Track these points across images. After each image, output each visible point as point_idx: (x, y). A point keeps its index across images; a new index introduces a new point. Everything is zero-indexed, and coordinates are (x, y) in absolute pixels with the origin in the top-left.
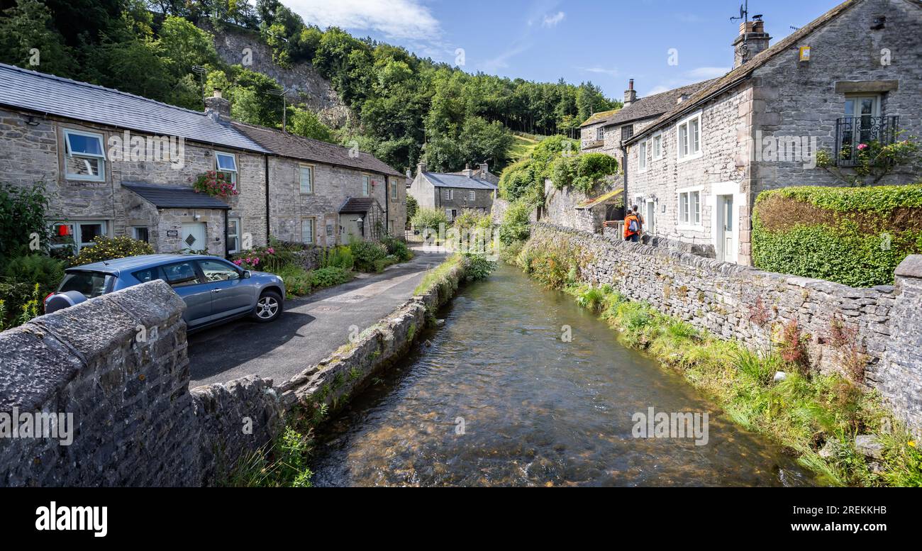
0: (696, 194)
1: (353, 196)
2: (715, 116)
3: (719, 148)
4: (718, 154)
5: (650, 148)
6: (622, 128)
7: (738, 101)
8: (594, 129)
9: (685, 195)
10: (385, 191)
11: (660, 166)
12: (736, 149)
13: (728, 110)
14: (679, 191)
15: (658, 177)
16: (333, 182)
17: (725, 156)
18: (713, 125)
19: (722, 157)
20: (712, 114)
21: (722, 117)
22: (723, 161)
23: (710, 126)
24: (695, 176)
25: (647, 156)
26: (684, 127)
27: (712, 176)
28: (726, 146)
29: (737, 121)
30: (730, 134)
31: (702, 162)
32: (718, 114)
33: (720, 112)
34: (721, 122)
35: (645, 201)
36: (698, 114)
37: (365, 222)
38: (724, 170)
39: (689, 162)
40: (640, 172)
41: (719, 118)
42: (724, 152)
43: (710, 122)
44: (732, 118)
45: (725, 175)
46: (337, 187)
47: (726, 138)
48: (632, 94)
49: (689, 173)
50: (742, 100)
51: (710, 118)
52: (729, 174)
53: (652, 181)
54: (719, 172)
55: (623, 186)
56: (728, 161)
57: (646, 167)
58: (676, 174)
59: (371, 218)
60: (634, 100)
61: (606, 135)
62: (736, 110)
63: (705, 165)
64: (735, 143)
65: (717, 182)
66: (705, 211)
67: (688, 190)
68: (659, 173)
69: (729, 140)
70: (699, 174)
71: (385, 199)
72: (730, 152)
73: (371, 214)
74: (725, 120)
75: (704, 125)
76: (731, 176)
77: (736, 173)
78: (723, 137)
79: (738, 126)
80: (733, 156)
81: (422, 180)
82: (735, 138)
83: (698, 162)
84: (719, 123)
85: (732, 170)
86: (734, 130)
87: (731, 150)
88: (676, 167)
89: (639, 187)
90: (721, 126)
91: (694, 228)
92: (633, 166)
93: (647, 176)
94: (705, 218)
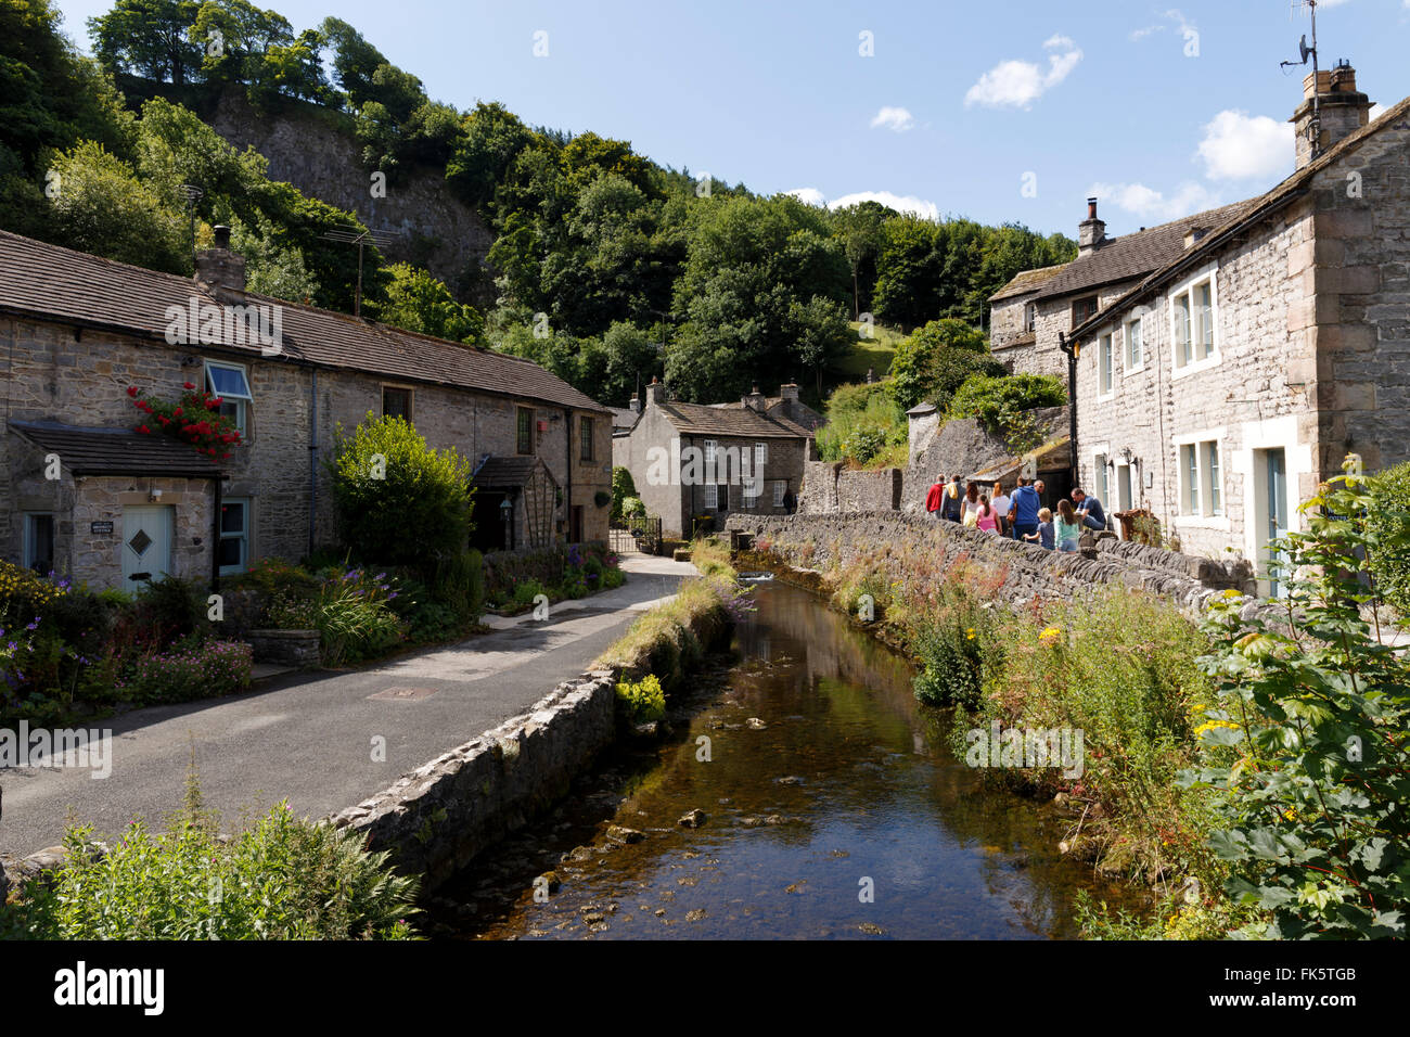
0: (1213, 444)
1: (494, 454)
2: (1242, 273)
3: (1254, 344)
4: (1251, 358)
5: (1119, 347)
6: (1075, 303)
7: (1286, 243)
8: (1018, 307)
9: (1191, 447)
10: (565, 443)
11: (1139, 385)
12: (1286, 347)
13: (1267, 262)
14: (1180, 440)
15: (1136, 409)
16: (454, 423)
17: (1267, 363)
18: (1240, 293)
19: (1260, 364)
20: (1236, 271)
21: (1257, 276)
22: (1261, 372)
23: (1233, 297)
24: (1208, 408)
25: (1114, 365)
26: (1184, 299)
27: (1242, 407)
28: (1266, 340)
29: (1287, 284)
30: (1274, 314)
31: (1220, 375)
32: (1249, 269)
33: (1251, 265)
34: (1255, 287)
35: (1112, 464)
36: (1209, 274)
37: (517, 509)
38: (1265, 394)
39: (1196, 376)
40: (1101, 399)
41: (1251, 278)
42: (1264, 353)
43: (1234, 287)
44: (1277, 278)
45: (1268, 403)
46: (460, 434)
47: (1267, 323)
48: (1095, 229)
49: (1198, 399)
50: (1294, 239)
51: (1233, 281)
52: (1274, 402)
53: (1126, 419)
54: (1255, 396)
55: (1068, 431)
56: (1272, 373)
57: (1112, 390)
58: (1171, 403)
59: (532, 499)
60: (1100, 243)
61: (1038, 319)
62: (1284, 262)
63: (1227, 383)
64: (1284, 334)
65: (1251, 420)
66: (1230, 485)
67: (1197, 438)
68: (1138, 400)
69: (1271, 327)
70: (1216, 405)
71: (565, 460)
72: (1274, 353)
73: (530, 492)
74: (1263, 283)
75: (1222, 294)
76: (1278, 405)
77: (1289, 399)
78: (1261, 321)
79: (1289, 297)
80: (1281, 361)
81: (655, 420)
82: (1284, 322)
83: (1212, 377)
84: (1251, 290)
85: (1280, 393)
86: (1281, 305)
87: (1277, 350)
88: (1171, 387)
89: (1100, 432)
90: (1256, 297)
91: (1211, 522)
92: (1088, 387)
93: (1116, 407)
94: (1231, 499)
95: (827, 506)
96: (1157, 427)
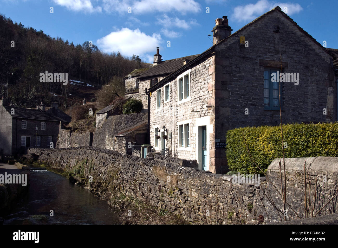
0: (187, 125)
2: (197, 73)
3: (199, 94)
4: (199, 99)
5: (163, 93)
6: (151, 80)
7: (208, 65)
8: (134, 80)
9: (182, 126)
11: (168, 106)
12: (208, 96)
13: (203, 70)
14: (179, 124)
15: (167, 114)
17: (202, 100)
18: (196, 79)
20: (195, 72)
21: (201, 74)
22: (201, 103)
23: (194, 80)
24: (187, 113)
25: (161, 100)
26: (181, 80)
27: (196, 113)
28: (203, 93)
29: (208, 77)
30: (205, 86)
31: (190, 104)
32: (199, 72)
34: (200, 77)
35: (160, 131)
36: (189, 72)
38: (202, 109)
39: (184, 104)
40: (157, 111)
41: (199, 75)
42: (202, 98)
43: (195, 77)
44: (206, 75)
47: (203, 88)
48: (159, 57)
49: (184, 111)
50: (210, 64)
51: (194, 75)
52: (204, 112)
53: (164, 117)
54: (199, 110)
55: (147, 121)
56: (204, 103)
57: (161, 108)
58: (177, 112)
60: (160, 62)
61: (140, 84)
62: (208, 71)
63: (192, 106)
64: (207, 92)
65: (198, 117)
66: (192, 137)
67: (184, 123)
68: (168, 111)
69: (204, 90)
70: (189, 113)
72: (204, 97)
74: (202, 76)
75: (192, 79)
76: (205, 113)
77: (208, 111)
78: (201, 88)
79: (208, 81)
80: (206, 100)
82: (207, 88)
83: (188, 104)
84: (199, 78)
85: (206, 110)
86: (207, 83)
87: (205, 96)
88: (177, 107)
89: (157, 121)
90: (200, 81)
91: (187, 149)
92: (154, 106)
93: (161, 113)
94: (192, 142)
95: (66, 145)
96: (173, 119)
